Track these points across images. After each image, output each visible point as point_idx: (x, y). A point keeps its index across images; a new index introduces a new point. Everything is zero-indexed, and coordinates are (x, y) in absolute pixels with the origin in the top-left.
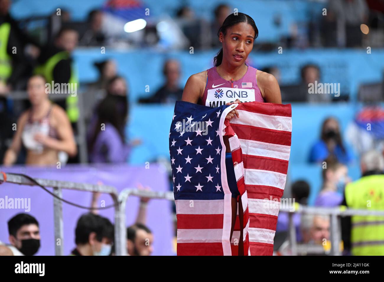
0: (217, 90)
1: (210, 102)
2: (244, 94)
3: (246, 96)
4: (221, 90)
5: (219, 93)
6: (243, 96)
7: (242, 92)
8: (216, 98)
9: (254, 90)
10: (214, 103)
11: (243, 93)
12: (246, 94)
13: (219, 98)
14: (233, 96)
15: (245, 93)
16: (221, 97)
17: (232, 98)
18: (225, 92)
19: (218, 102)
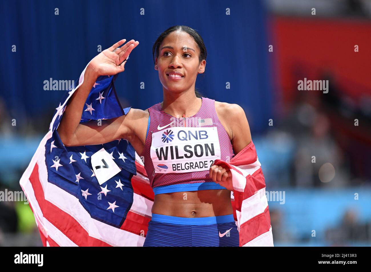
0: (165, 132)
1: (157, 150)
2: (202, 135)
3: (205, 137)
4: (170, 131)
5: (167, 135)
6: (202, 137)
7: (200, 132)
8: (164, 142)
9: (215, 128)
10: (162, 149)
11: (202, 133)
12: (205, 135)
13: (168, 142)
14: (188, 138)
15: (204, 133)
16: (171, 141)
17: (187, 140)
18: (175, 133)
19: (167, 148)
